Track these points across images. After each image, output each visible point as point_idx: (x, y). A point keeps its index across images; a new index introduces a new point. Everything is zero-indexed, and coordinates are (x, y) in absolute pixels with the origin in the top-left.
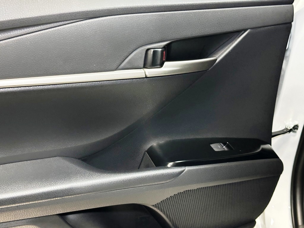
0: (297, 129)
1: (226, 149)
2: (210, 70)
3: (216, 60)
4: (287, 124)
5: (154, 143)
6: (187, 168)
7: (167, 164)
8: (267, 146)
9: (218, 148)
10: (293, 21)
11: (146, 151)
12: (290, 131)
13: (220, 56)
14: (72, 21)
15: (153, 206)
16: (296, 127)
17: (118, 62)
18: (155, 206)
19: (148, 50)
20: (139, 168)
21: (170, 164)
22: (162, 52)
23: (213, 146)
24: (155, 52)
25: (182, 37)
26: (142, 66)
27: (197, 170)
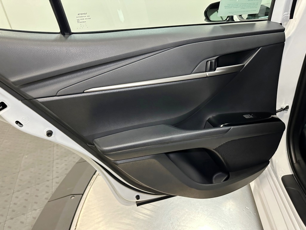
0: (288, 108)
1: (252, 117)
2: (241, 72)
3: (244, 65)
4: (281, 106)
5: (210, 116)
6: (232, 127)
7: (220, 126)
8: (274, 116)
9: (247, 117)
10: (285, 41)
11: (207, 121)
12: (284, 109)
13: (246, 63)
14: (168, 49)
15: (214, 149)
16: (287, 108)
17: (192, 70)
18: (215, 149)
19: (207, 61)
20: (204, 128)
21: (222, 126)
22: (215, 62)
23: (244, 116)
24: (211, 63)
25: (225, 53)
26: (205, 71)
27: (238, 128)
